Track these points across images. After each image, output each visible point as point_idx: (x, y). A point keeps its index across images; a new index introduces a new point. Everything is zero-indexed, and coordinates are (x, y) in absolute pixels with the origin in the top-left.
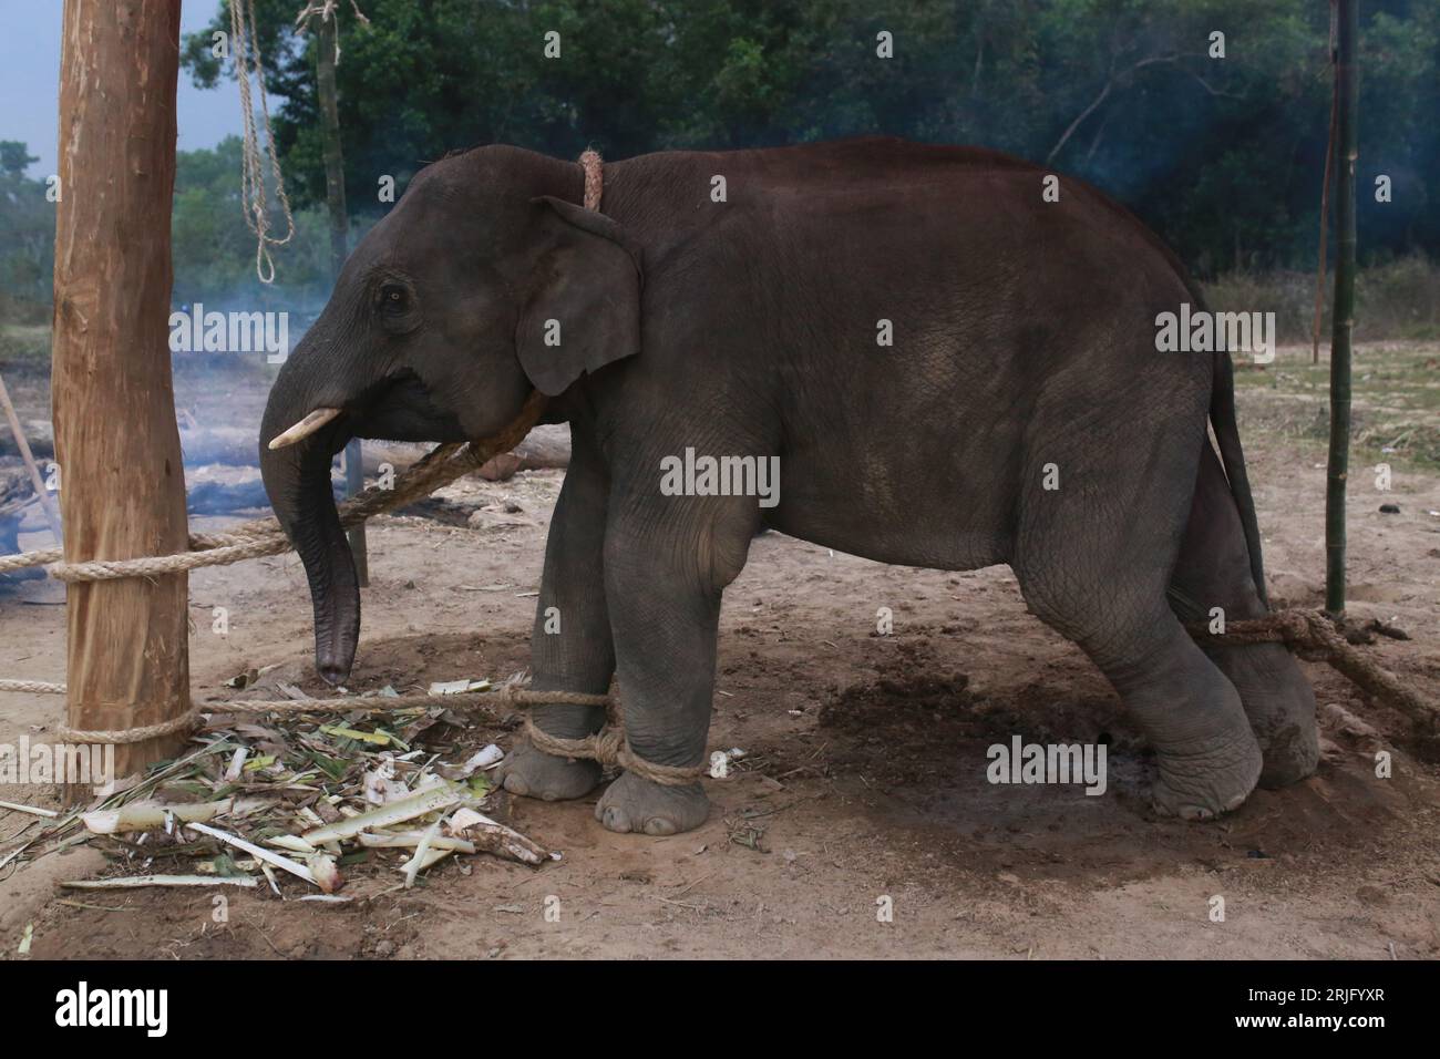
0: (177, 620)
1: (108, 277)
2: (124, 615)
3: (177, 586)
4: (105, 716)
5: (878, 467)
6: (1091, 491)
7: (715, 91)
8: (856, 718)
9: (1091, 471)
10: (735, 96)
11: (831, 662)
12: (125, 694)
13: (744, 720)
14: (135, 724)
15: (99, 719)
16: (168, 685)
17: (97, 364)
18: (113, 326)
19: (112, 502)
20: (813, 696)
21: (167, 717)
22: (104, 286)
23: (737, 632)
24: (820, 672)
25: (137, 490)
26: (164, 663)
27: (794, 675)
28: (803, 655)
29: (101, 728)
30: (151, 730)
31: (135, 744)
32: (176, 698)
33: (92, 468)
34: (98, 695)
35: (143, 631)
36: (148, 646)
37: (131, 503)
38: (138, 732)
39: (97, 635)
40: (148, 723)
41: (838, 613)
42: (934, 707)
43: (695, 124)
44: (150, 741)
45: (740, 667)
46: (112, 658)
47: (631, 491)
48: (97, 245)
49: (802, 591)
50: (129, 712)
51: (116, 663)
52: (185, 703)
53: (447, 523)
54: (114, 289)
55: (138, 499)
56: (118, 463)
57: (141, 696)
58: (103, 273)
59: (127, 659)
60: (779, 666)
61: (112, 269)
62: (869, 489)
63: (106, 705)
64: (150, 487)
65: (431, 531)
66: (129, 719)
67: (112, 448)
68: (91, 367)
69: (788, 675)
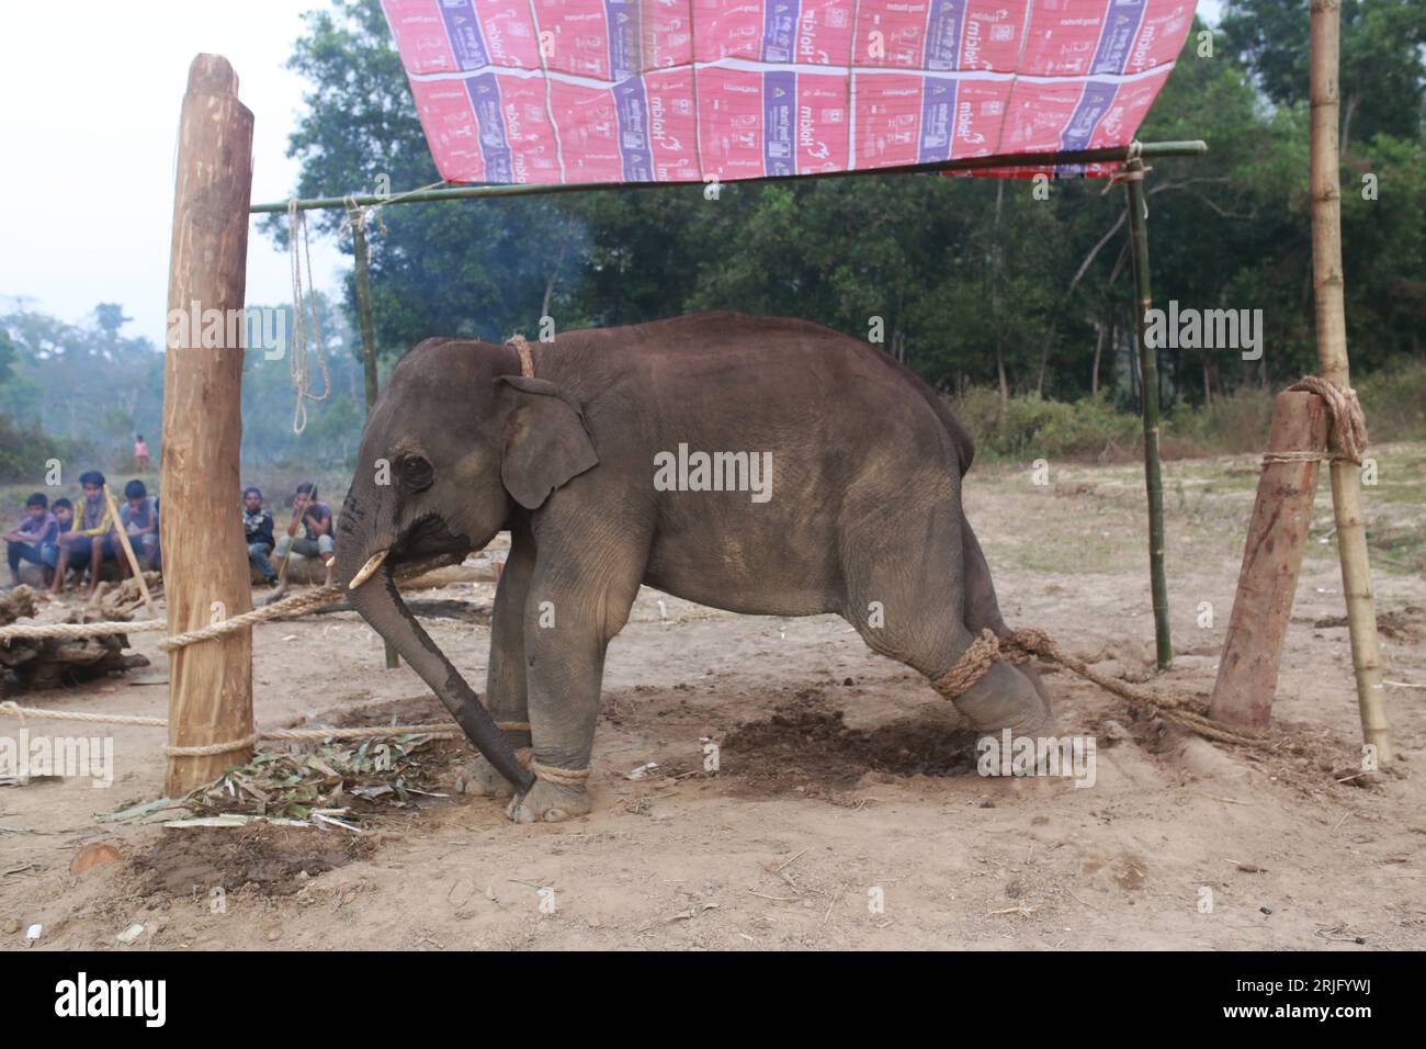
0: (244, 669)
1: (198, 431)
2: (208, 664)
3: (245, 645)
4: (195, 737)
5: (734, 545)
6: (891, 559)
7: (750, 235)
8: (749, 742)
9: (889, 546)
10: (769, 238)
11: (742, 706)
12: (208, 719)
13: (665, 745)
14: (215, 741)
15: (191, 739)
16: (238, 714)
17: (191, 491)
18: (201, 464)
19: (200, 585)
20: (722, 728)
21: (239, 736)
22: (195, 436)
23: (676, 688)
24: (732, 713)
25: (217, 576)
26: (236, 697)
27: (710, 715)
28: (721, 701)
29: (193, 744)
30: (226, 746)
31: (214, 755)
32: (243, 725)
33: (187, 561)
34: (190, 722)
35: (220, 676)
36: (224, 686)
37: (213, 586)
38: (216, 748)
39: (190, 677)
40: (225, 741)
41: (768, 677)
42: (809, 732)
43: (734, 266)
44: (226, 753)
45: (672, 711)
46: (200, 695)
47: (552, 566)
48: (192, 409)
49: (748, 664)
50: (211, 733)
51: (202, 697)
52: (249, 729)
53: (471, 622)
54: (202, 440)
55: (217, 584)
56: (205, 558)
57: (219, 722)
58: (195, 430)
59: (210, 694)
60: (701, 709)
61: (200, 426)
62: (728, 560)
63: (195, 728)
64: (226, 574)
65: (458, 628)
66: (210, 738)
67: (200, 548)
68: (186, 493)
69: (707, 716)
